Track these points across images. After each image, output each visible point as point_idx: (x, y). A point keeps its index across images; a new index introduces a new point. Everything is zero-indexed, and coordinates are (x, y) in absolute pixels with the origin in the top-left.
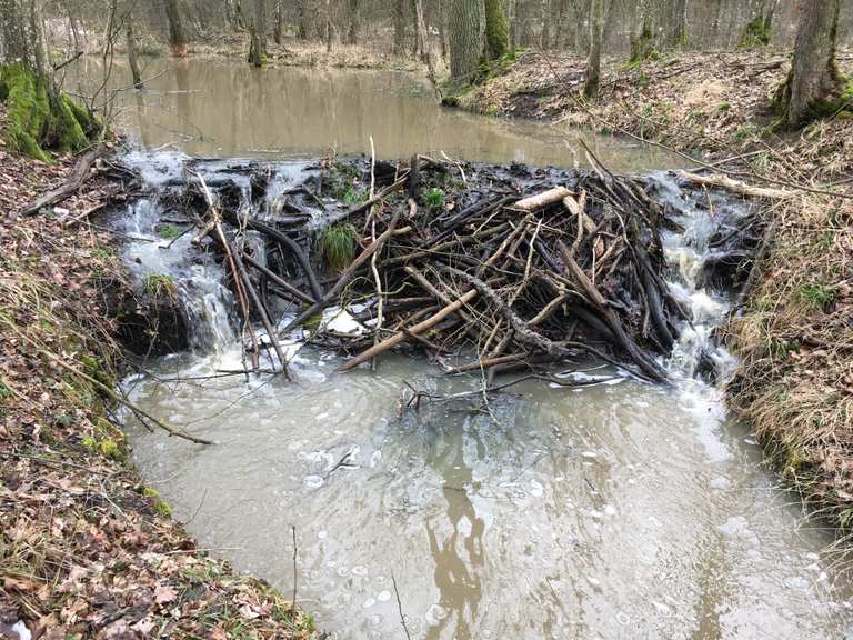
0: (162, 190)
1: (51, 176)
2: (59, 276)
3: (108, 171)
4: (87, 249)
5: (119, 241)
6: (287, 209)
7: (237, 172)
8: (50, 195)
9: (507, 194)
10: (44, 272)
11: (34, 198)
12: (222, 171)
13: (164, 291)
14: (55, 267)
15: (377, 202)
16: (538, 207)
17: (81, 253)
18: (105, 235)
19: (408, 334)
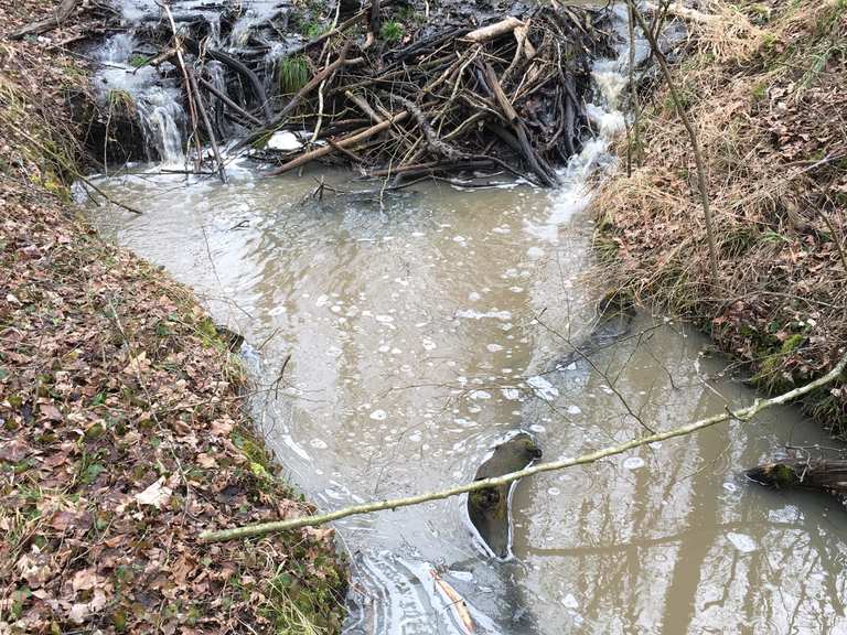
0: (138, 25)
1: (40, 12)
2: (34, 86)
3: (94, 10)
4: (61, 69)
5: (93, 67)
6: (251, 43)
7: (210, 9)
8: (35, 25)
9: (462, 27)
10: (21, 81)
11: (21, 27)
12: (197, 8)
13: (123, 104)
14: (32, 79)
15: (334, 35)
16: (488, 38)
17: (54, 70)
18: (81, 62)
19: (335, 148)
